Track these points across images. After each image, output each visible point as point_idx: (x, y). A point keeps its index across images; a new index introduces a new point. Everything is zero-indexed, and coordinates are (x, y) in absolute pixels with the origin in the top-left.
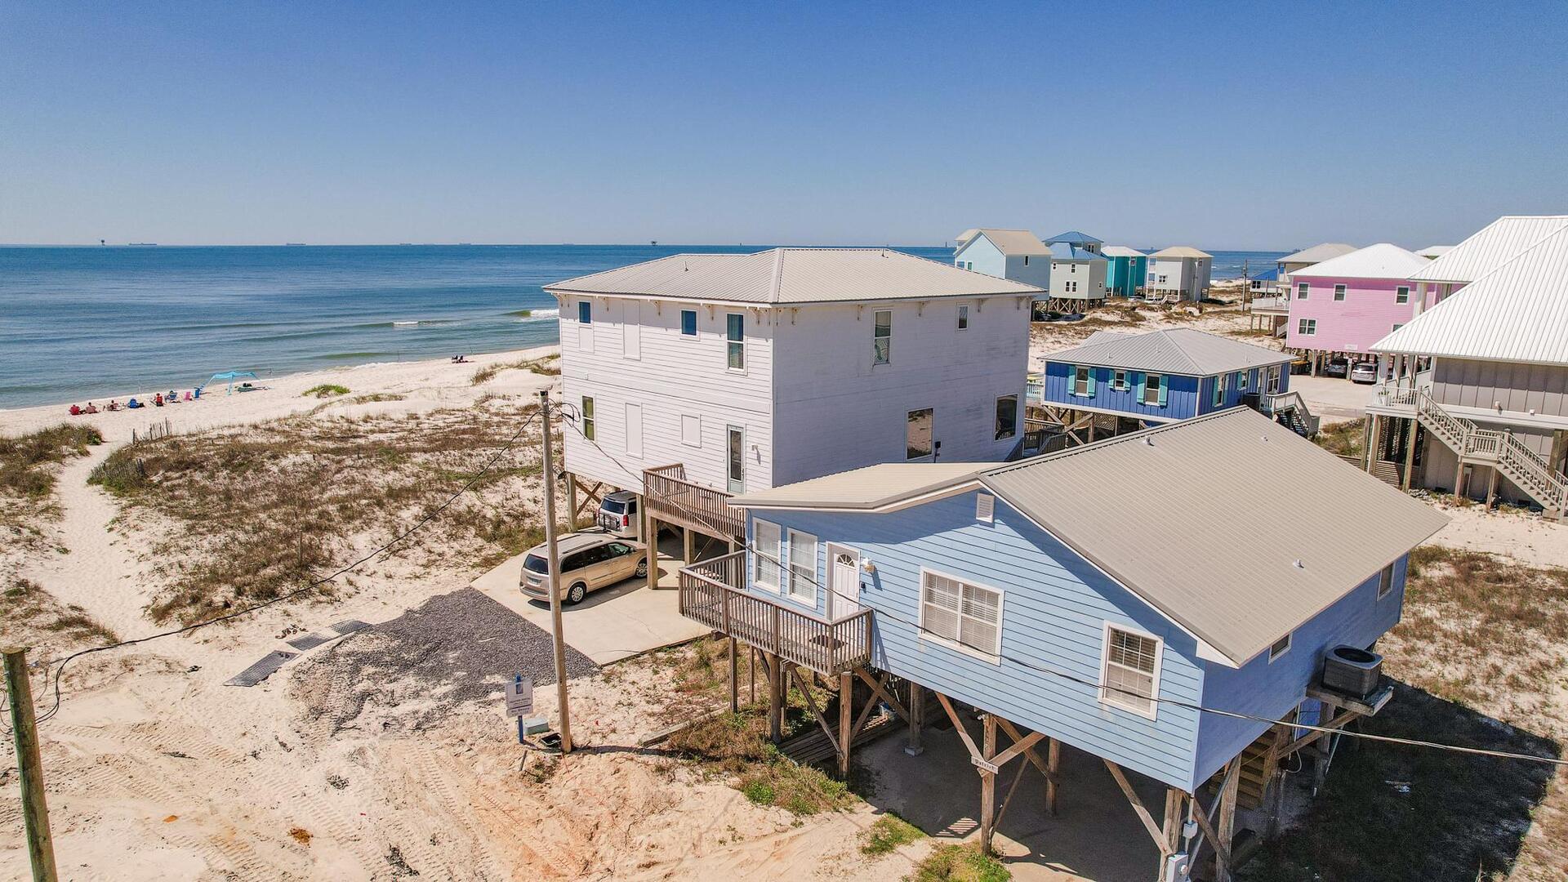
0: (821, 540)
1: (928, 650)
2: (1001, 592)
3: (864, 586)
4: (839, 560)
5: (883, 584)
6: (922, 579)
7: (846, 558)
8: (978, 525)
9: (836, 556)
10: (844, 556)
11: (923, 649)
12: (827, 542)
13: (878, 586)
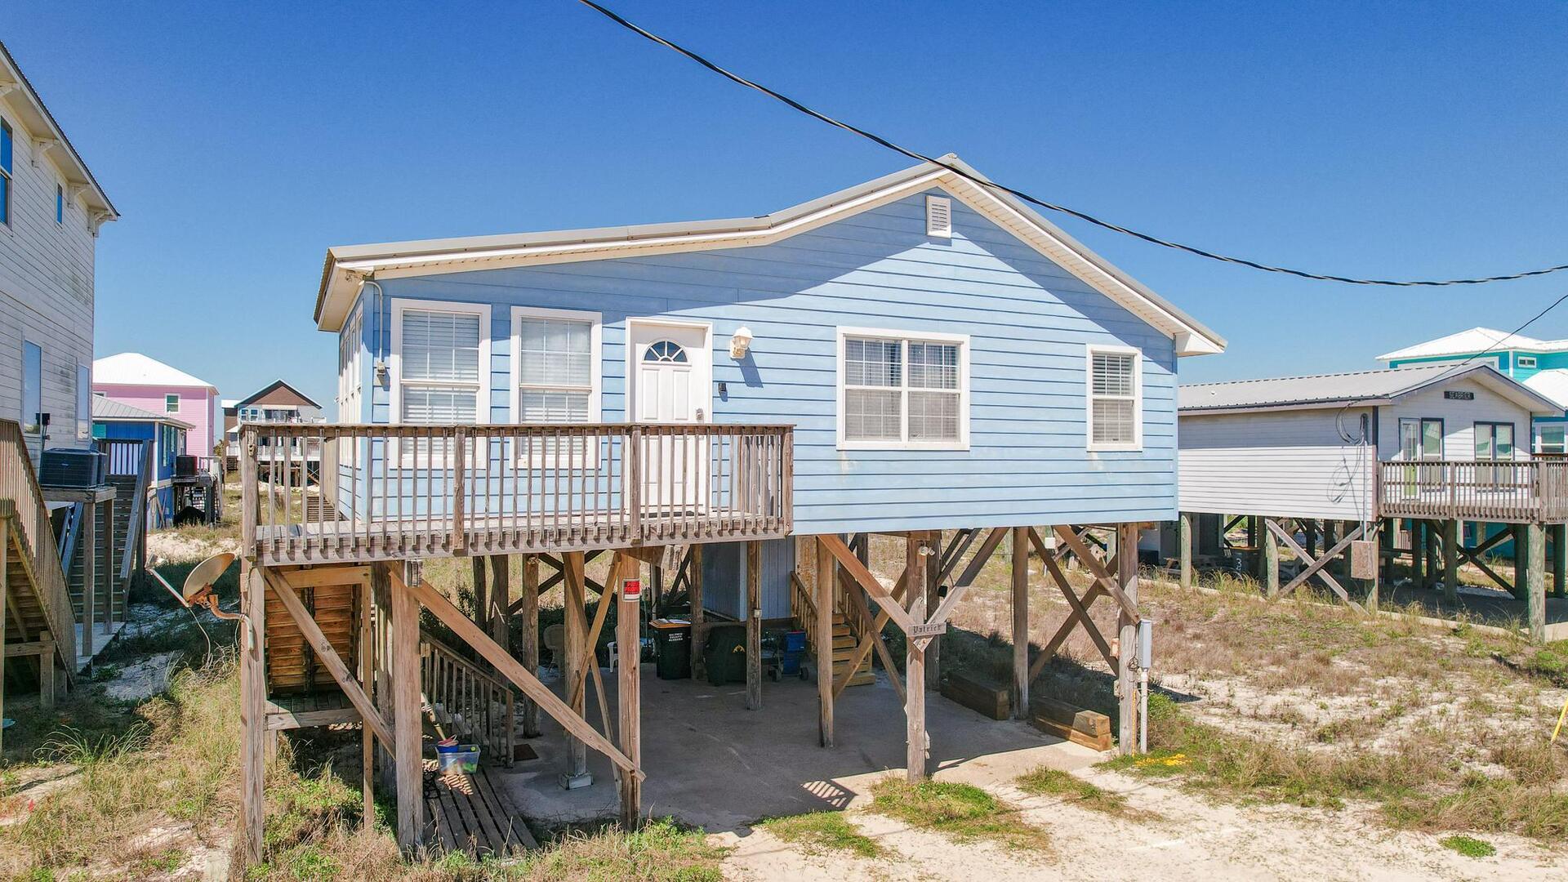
0: (613, 316)
1: (856, 467)
2: (965, 339)
3: (723, 387)
4: (649, 356)
5: (763, 375)
6: (841, 348)
7: (666, 350)
8: (927, 245)
9: (642, 349)
10: (659, 347)
11: (845, 467)
12: (628, 321)
13: (753, 379)
